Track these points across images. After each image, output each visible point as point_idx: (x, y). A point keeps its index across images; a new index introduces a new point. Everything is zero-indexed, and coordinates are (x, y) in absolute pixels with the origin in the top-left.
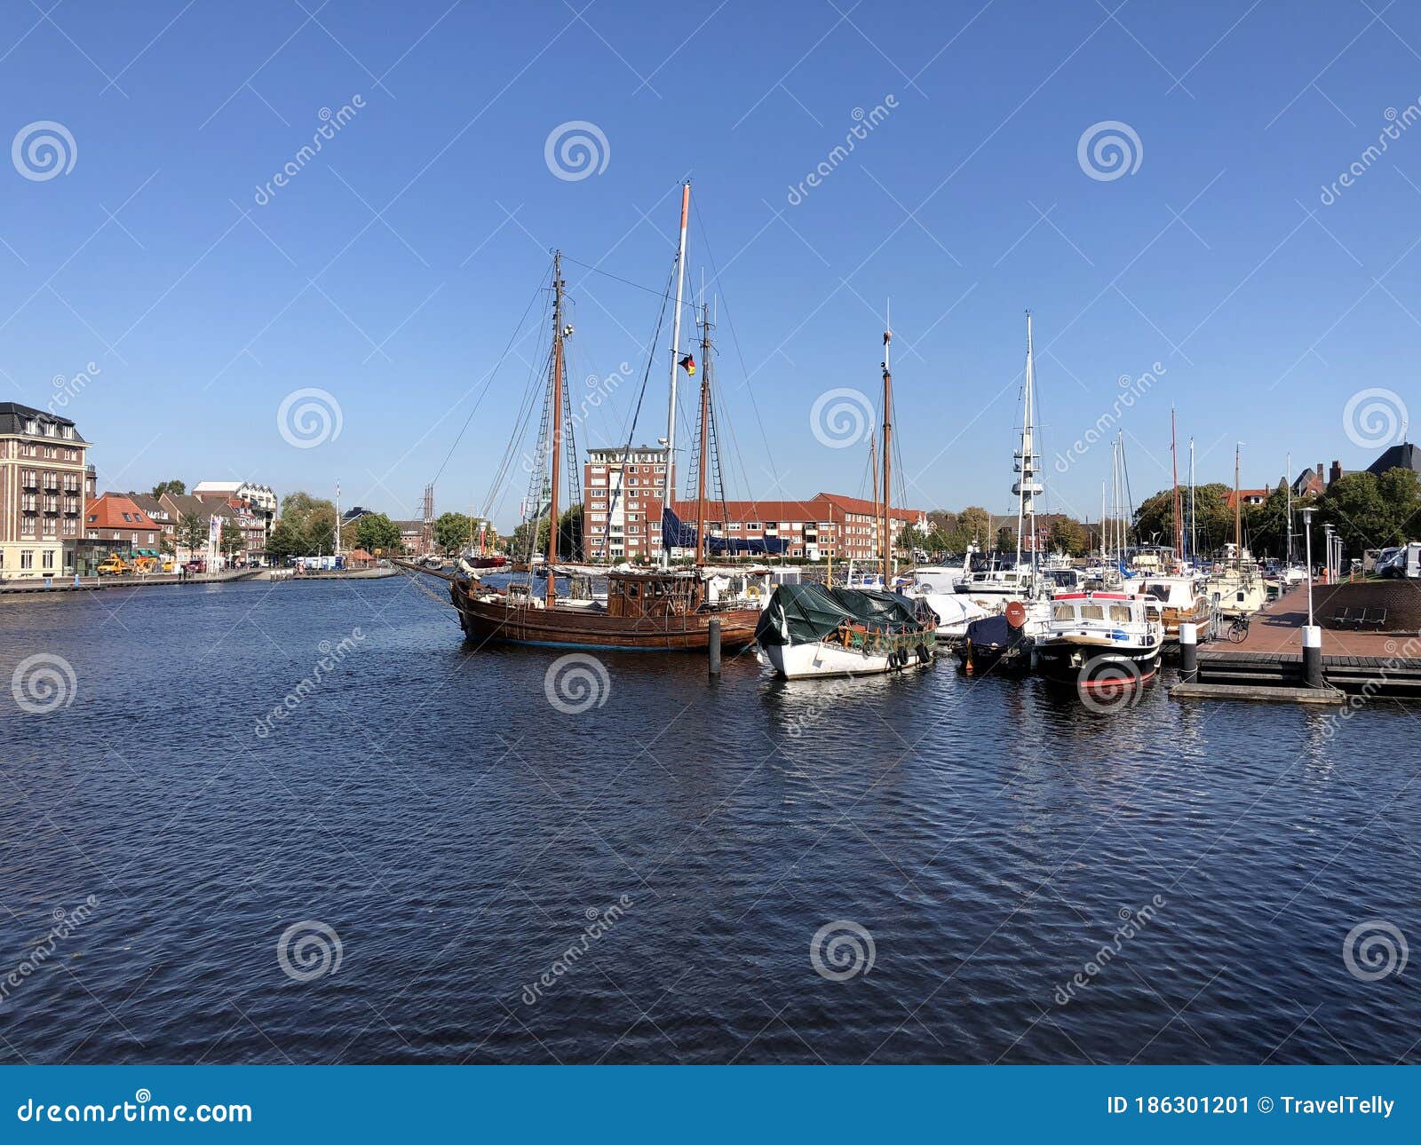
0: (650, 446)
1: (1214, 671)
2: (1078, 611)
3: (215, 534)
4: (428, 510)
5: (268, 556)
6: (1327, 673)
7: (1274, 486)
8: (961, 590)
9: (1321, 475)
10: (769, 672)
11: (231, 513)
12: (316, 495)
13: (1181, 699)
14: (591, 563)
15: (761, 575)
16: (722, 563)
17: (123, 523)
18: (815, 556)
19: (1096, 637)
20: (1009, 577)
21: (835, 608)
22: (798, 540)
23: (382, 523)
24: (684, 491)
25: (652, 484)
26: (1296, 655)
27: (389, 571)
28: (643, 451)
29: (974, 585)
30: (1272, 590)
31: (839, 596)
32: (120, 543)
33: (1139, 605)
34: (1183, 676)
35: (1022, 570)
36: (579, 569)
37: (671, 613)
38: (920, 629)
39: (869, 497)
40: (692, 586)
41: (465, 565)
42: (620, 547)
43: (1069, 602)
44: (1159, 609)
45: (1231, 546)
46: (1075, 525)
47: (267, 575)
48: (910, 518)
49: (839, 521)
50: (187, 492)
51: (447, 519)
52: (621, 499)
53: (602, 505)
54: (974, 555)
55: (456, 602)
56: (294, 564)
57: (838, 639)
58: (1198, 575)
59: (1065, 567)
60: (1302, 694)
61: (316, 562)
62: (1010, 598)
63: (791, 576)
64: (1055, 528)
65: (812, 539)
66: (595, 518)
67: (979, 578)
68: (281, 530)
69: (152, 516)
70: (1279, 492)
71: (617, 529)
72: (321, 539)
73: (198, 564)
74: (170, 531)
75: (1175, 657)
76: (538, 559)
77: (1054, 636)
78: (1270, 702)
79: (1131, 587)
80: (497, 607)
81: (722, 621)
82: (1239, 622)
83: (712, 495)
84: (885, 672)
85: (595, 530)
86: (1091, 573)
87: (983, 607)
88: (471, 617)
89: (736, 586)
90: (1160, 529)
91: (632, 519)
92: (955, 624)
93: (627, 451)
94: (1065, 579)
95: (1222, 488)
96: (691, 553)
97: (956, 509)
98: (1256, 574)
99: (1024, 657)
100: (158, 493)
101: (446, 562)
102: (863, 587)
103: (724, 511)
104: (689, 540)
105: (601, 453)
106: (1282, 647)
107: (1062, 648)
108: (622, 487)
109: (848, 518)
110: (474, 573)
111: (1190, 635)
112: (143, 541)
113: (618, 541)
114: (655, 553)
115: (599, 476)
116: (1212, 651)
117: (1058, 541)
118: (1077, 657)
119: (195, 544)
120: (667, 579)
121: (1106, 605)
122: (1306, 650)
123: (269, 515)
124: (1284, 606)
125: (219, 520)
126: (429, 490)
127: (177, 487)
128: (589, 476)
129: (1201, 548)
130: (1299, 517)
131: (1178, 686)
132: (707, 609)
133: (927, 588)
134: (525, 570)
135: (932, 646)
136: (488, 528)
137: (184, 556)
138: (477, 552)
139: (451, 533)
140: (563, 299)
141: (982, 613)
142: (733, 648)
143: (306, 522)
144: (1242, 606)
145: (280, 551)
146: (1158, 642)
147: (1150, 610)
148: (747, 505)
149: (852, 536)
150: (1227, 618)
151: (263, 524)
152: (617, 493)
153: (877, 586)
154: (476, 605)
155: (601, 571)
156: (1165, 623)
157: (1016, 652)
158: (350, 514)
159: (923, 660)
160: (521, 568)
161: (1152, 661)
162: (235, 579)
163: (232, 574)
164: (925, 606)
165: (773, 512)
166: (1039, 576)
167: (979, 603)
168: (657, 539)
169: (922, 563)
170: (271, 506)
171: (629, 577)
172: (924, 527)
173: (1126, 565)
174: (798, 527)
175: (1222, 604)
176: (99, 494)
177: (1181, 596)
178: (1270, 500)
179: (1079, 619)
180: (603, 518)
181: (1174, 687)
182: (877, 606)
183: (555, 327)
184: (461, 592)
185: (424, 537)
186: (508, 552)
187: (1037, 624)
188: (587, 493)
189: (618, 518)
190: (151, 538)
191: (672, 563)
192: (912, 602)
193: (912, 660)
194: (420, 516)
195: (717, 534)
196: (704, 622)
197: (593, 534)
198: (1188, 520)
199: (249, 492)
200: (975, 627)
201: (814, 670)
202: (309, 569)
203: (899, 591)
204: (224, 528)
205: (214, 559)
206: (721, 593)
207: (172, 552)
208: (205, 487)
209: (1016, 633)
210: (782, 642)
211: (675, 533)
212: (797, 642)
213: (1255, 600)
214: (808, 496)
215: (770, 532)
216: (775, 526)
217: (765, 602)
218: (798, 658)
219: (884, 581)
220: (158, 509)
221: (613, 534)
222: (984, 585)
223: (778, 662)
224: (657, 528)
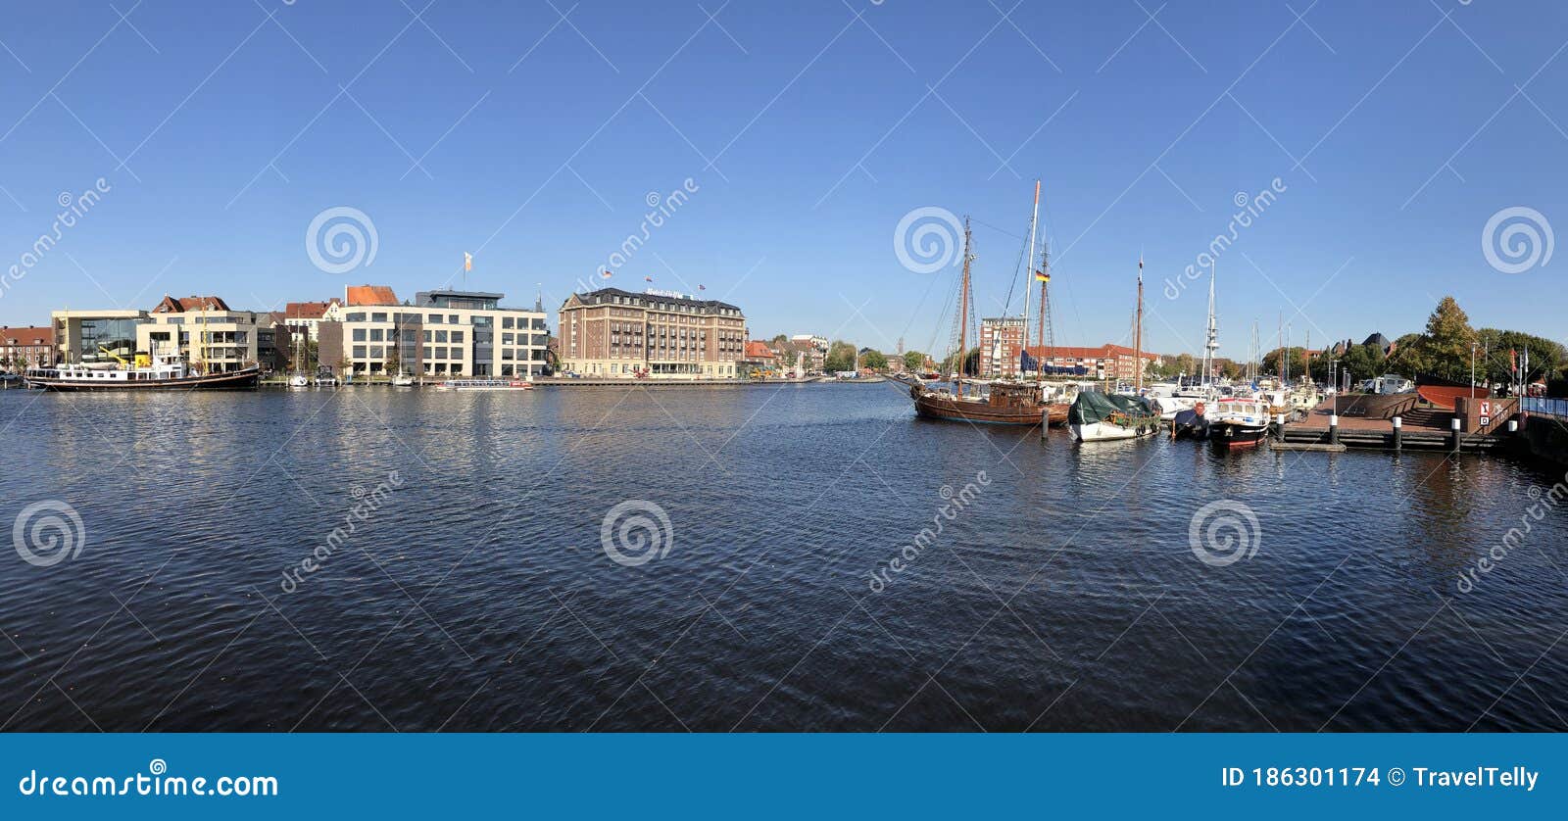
0: (1015, 318)
1: (1293, 437)
2: (1230, 407)
3: (800, 359)
4: (901, 350)
5: (824, 371)
6: (1339, 437)
7: (1324, 349)
8: (1175, 395)
9: (1343, 345)
10: (1075, 437)
11: (807, 350)
12: (846, 341)
13: (1278, 452)
14: (981, 378)
15: (1071, 386)
16: (1051, 379)
17: (759, 354)
18: (1102, 377)
19: (1238, 421)
20: (1199, 389)
21: (1109, 404)
22: (1094, 368)
23: (878, 355)
24: (1034, 341)
25: (1016, 337)
26: (1327, 430)
27: (880, 380)
28: (1012, 320)
29: (1182, 393)
30: (1321, 398)
31: (1111, 398)
32: (759, 363)
33: (1259, 406)
34: (1277, 439)
35: (1206, 386)
36: (975, 381)
37: (1023, 405)
38: (1153, 415)
39: (1130, 346)
40: (1035, 391)
41: (918, 378)
42: (999, 369)
43: (1226, 403)
44: (1269, 407)
45: (1303, 377)
46: (1235, 364)
47: (824, 380)
48: (1152, 358)
49: (1116, 359)
50: (788, 340)
51: (910, 354)
52: (999, 345)
53: (990, 348)
54: (1183, 378)
55: (913, 397)
56: (836, 375)
57: (1110, 420)
58: (1289, 390)
59: (1228, 385)
60: (1328, 447)
61: (846, 374)
62: (1198, 400)
63: (1090, 387)
64: (1225, 366)
65: (1101, 368)
66: (985, 354)
67: (1185, 390)
68: (830, 359)
69: (773, 351)
70: (1326, 352)
71: (997, 360)
72: (849, 363)
73: (792, 374)
74: (780, 358)
75: (1274, 430)
76: (955, 375)
77: (1218, 420)
78: (1315, 451)
79: (1256, 396)
80: (933, 400)
81: (1050, 410)
82: (1304, 413)
83: (1046, 343)
84: (1133, 438)
85: (985, 360)
86: (1241, 388)
87: (1184, 405)
88: (920, 404)
89: (1059, 391)
90: (1273, 367)
91: (1005, 355)
92: (1171, 413)
93: (1003, 320)
94: (1227, 391)
95: (1302, 349)
96: (1036, 373)
97: (1176, 354)
98: (1315, 390)
99: (1204, 431)
100: (775, 340)
101: (909, 376)
102: (1125, 393)
103: (1052, 352)
104: (1034, 366)
105: (990, 320)
106: (1321, 425)
107: (1222, 426)
108: (1000, 338)
109: (1121, 357)
110: (922, 382)
111: (1281, 420)
112: (768, 362)
113: (998, 366)
114: (1018, 373)
115: (988, 333)
116: (1291, 427)
117: (1226, 372)
118: (1229, 430)
119: (791, 365)
120: (1021, 388)
121: (1244, 404)
122: (1332, 427)
123: (825, 351)
124: (1325, 405)
125: (802, 353)
126: (901, 339)
127: (783, 338)
128: (982, 332)
129: (1291, 378)
130: (1333, 364)
131: (1275, 444)
132: (1042, 403)
133: (1157, 394)
134: (947, 381)
135: (1159, 424)
136: (931, 358)
137: (786, 370)
138: (925, 371)
139: (912, 361)
140: (970, 241)
141: (1185, 407)
142: (1055, 424)
143: (842, 354)
144: (1305, 405)
145: (830, 369)
146: (1267, 423)
147: (1265, 407)
148: (1066, 349)
149: (1122, 366)
150: (1299, 411)
151: (822, 355)
152: (998, 341)
153: (1132, 393)
154: (923, 398)
155: (986, 382)
156: (1271, 414)
157: (1199, 428)
158: (863, 351)
159: (1154, 431)
160: (945, 380)
161: (1264, 432)
162: (809, 381)
163: (808, 379)
164: (1156, 402)
165: (1080, 353)
166: (1214, 389)
167: (1183, 402)
168: (1018, 366)
169: (1157, 381)
170: (826, 346)
171: (1001, 386)
172: (1159, 363)
173: (1256, 385)
174: (1094, 361)
175: (1298, 404)
176: (751, 340)
177: (1279, 401)
178: (1322, 356)
179: (1231, 412)
180: (990, 354)
181: (1273, 445)
182: (1131, 403)
183: (966, 256)
184: (915, 392)
185: (899, 362)
186: (940, 371)
187: (1211, 414)
188: (982, 342)
189: (997, 355)
190: (772, 361)
191: (1025, 378)
192: (1149, 402)
193: (1148, 431)
194: (896, 352)
195: (1050, 364)
196: (1040, 410)
197: (985, 362)
198: (1286, 364)
199: (815, 340)
200: (1180, 414)
201: (1097, 437)
202: (843, 377)
203: (1143, 395)
204: (805, 357)
205: (799, 372)
206: (1050, 395)
207: (781, 368)
208: (797, 337)
209: (1200, 418)
210: (1081, 423)
211: (1027, 363)
212: (1088, 423)
213: (1312, 402)
214: (1099, 345)
215: (1079, 364)
216: (1082, 360)
217: (1073, 400)
218: (1088, 431)
219: (1135, 390)
220: (774, 348)
221: (995, 363)
222: (1187, 393)
223: (1078, 432)
224: (1018, 360)
